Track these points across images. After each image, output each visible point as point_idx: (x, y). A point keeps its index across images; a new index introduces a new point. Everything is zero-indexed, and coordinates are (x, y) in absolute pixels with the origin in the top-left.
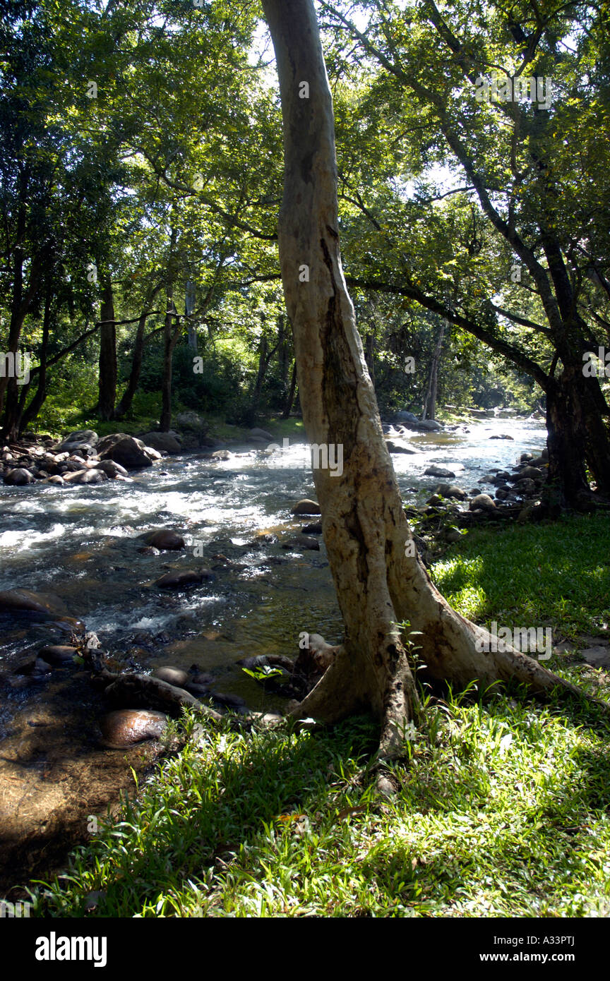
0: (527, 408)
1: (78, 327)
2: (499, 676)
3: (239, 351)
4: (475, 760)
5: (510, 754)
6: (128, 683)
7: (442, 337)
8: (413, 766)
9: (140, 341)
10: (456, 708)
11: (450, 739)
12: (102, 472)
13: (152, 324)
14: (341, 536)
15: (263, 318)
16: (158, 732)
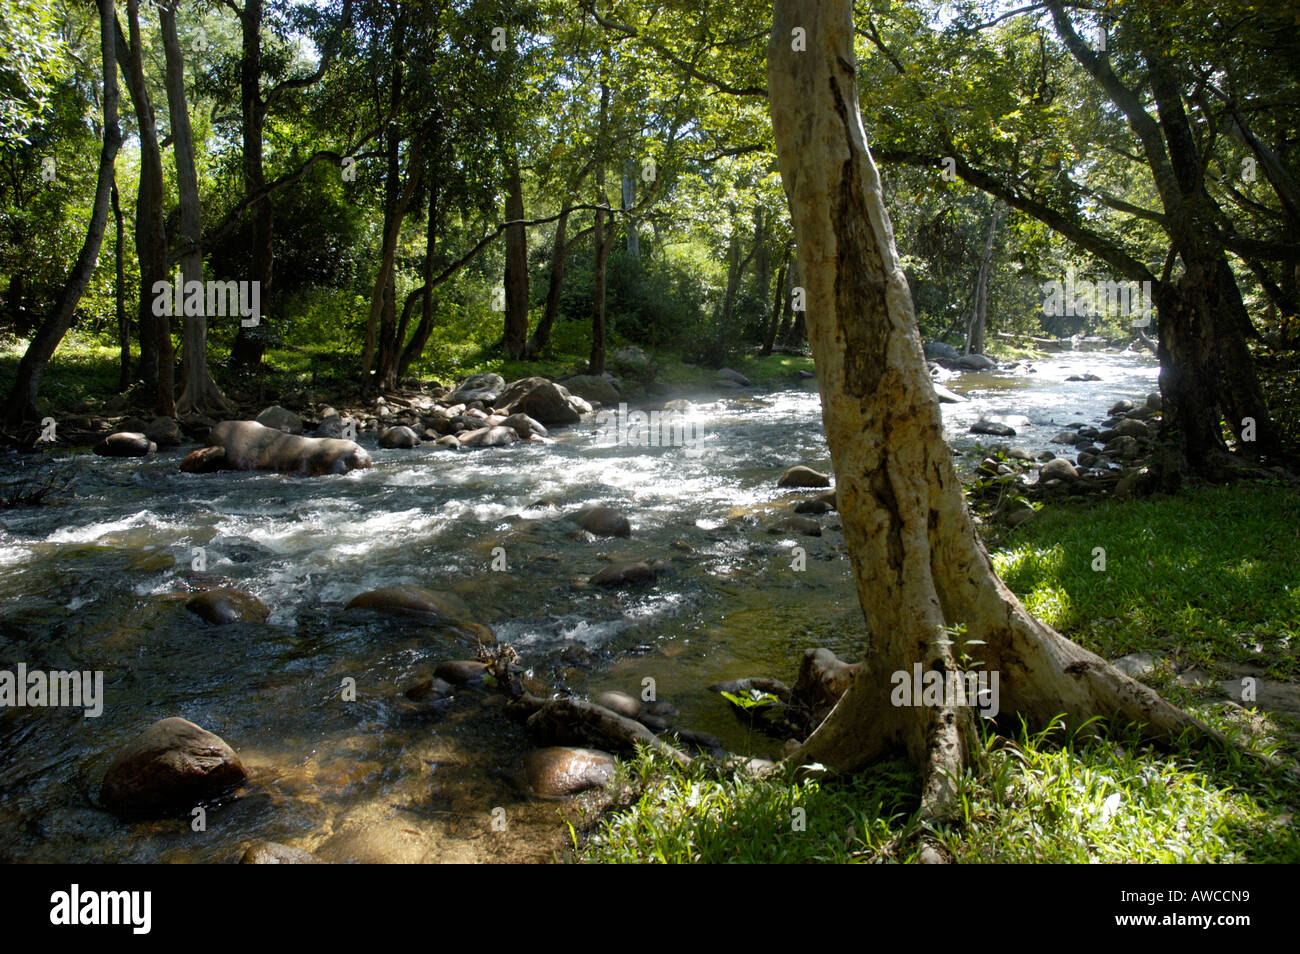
0: (1122, 335)
1: (473, 232)
2: (1097, 710)
3: (698, 261)
4: (1065, 827)
5: (1117, 822)
6: (559, 712)
7: (994, 233)
8: (972, 832)
9: (560, 248)
10: (1034, 753)
11: (1026, 796)
12: (512, 430)
13: (575, 224)
14: (864, 503)
15: (733, 210)
16: (602, 780)
